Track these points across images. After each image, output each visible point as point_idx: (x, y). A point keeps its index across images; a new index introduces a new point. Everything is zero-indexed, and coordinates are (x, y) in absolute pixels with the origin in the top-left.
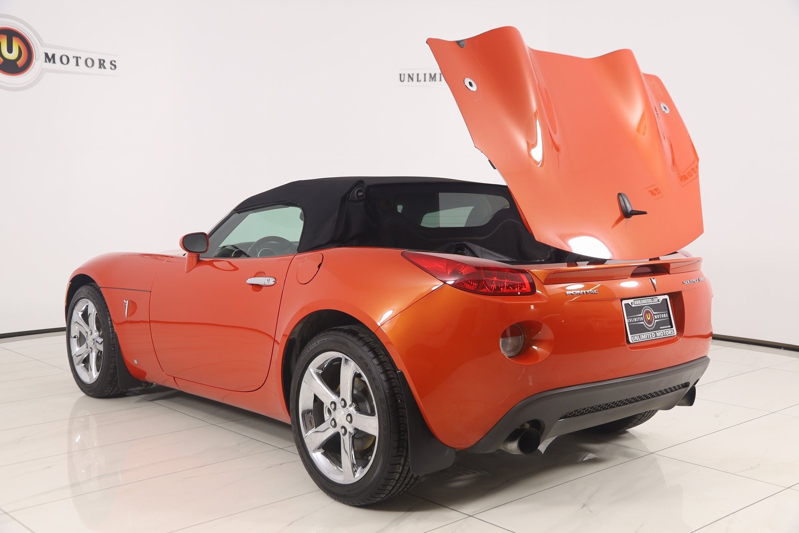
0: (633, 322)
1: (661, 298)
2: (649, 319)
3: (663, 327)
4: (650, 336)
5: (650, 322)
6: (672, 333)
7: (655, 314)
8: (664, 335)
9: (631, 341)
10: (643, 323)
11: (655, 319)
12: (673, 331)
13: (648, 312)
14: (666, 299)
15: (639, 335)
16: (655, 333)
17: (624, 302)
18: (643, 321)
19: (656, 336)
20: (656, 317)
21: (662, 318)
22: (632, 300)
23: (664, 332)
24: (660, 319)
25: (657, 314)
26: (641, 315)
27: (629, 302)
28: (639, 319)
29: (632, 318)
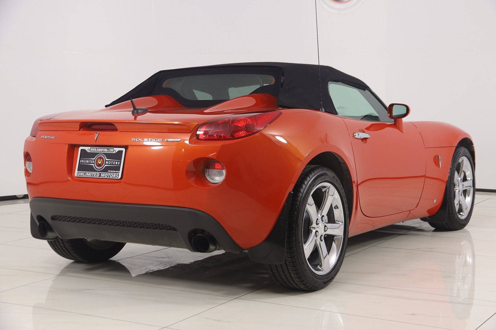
0: (85, 163)
1: (117, 150)
2: (99, 163)
3: (111, 171)
4: (95, 175)
5: (99, 165)
6: (116, 176)
7: (107, 161)
8: (108, 177)
9: (76, 175)
10: (93, 165)
11: (105, 164)
12: (118, 175)
13: (100, 158)
14: (122, 151)
15: (85, 173)
16: (100, 174)
17: (81, 148)
18: (94, 163)
19: (100, 176)
20: (107, 163)
21: (113, 164)
22: (89, 148)
23: (109, 174)
24: (111, 164)
25: (109, 161)
26: (94, 159)
27: (86, 148)
28: (92, 162)
29: (85, 160)
